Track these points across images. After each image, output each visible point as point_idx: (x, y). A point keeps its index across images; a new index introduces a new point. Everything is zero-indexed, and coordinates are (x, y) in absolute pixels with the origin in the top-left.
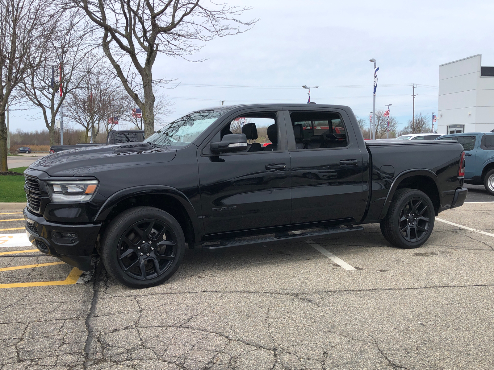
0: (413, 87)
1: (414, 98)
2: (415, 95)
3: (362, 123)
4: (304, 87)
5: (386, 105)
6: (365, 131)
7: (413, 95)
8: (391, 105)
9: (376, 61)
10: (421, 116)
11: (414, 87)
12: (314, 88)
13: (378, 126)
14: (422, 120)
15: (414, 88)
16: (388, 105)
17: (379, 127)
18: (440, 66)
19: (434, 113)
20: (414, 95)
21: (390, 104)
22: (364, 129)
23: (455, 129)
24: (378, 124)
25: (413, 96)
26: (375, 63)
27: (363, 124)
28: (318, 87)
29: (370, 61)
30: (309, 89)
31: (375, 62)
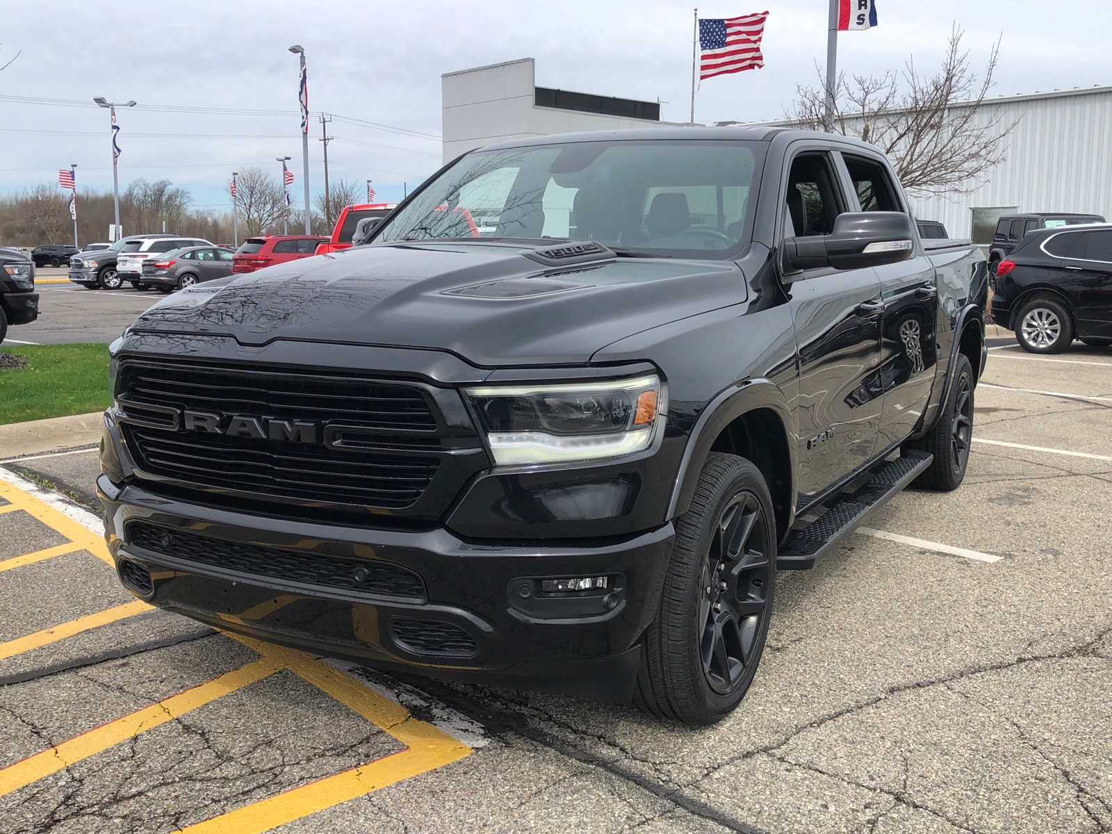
0: (322, 120)
1: (325, 145)
2: (328, 139)
3: (181, 199)
4: (99, 101)
5: (277, 159)
6: (189, 218)
7: (323, 138)
8: (289, 159)
9: (304, 53)
10: (343, 187)
11: (324, 120)
12: (124, 105)
13: (250, 207)
14: (346, 196)
15: (324, 122)
16: (283, 158)
17: (252, 210)
18: (444, 76)
19: (370, 181)
20: (325, 140)
21: (288, 156)
22: (188, 213)
23: (480, 219)
24: (251, 201)
25: (323, 142)
26: (302, 57)
27: (185, 201)
28: (135, 104)
29: (290, 50)
30: (113, 109)
31: (302, 53)
